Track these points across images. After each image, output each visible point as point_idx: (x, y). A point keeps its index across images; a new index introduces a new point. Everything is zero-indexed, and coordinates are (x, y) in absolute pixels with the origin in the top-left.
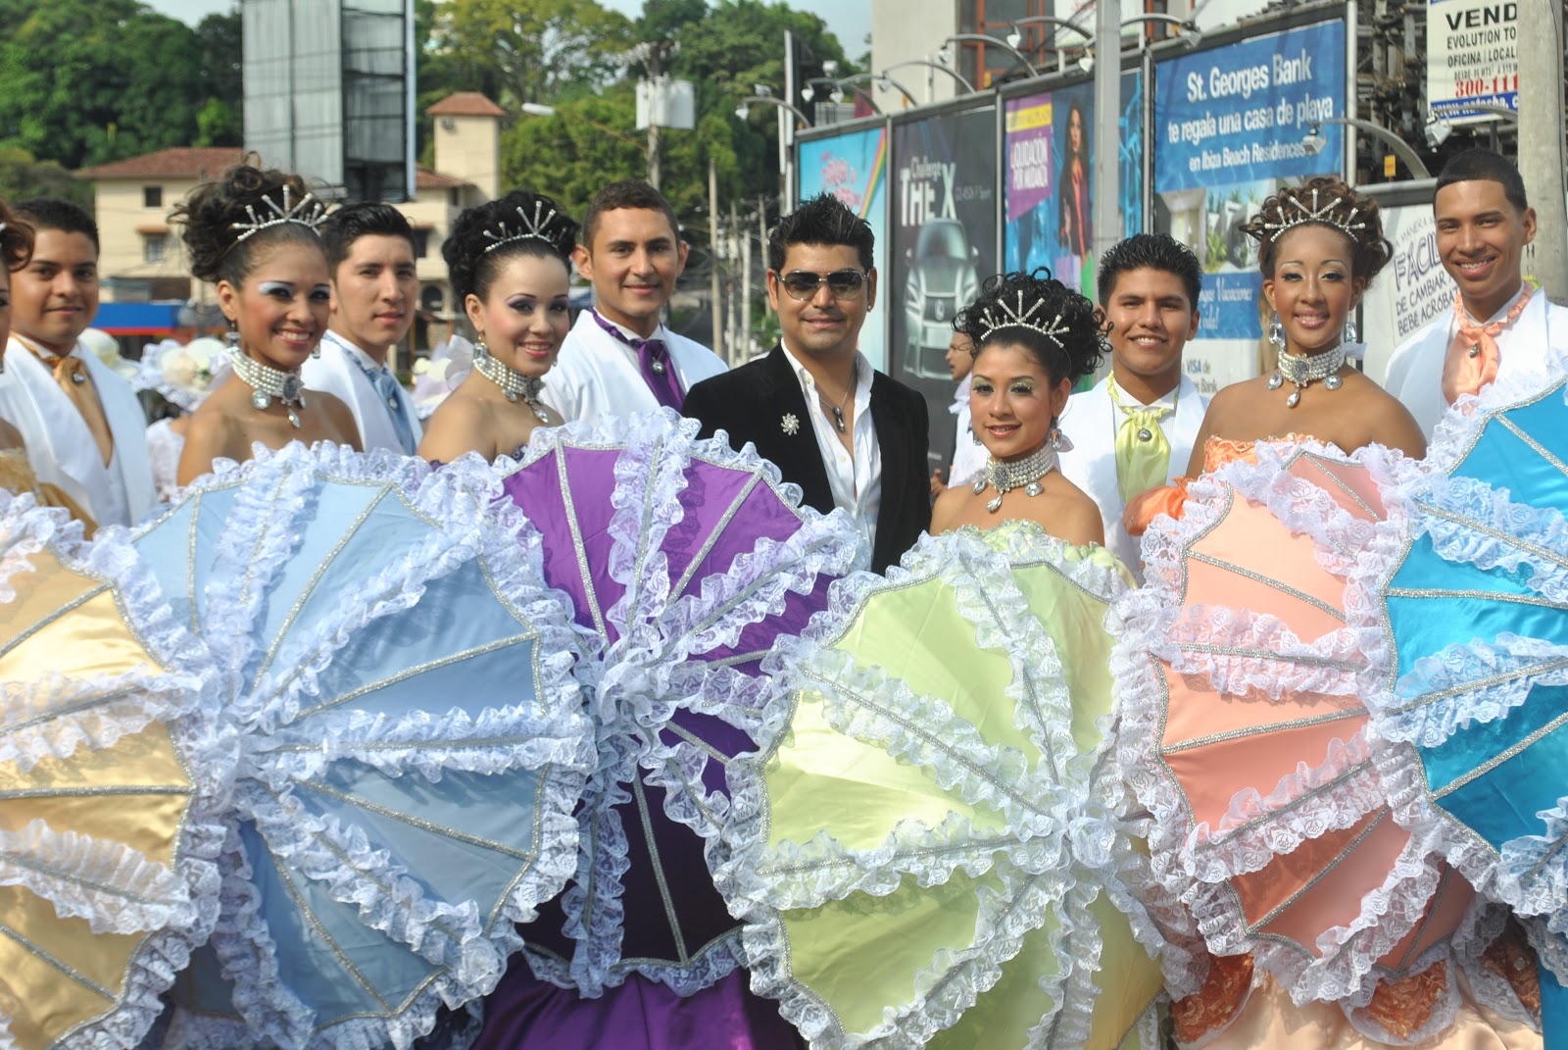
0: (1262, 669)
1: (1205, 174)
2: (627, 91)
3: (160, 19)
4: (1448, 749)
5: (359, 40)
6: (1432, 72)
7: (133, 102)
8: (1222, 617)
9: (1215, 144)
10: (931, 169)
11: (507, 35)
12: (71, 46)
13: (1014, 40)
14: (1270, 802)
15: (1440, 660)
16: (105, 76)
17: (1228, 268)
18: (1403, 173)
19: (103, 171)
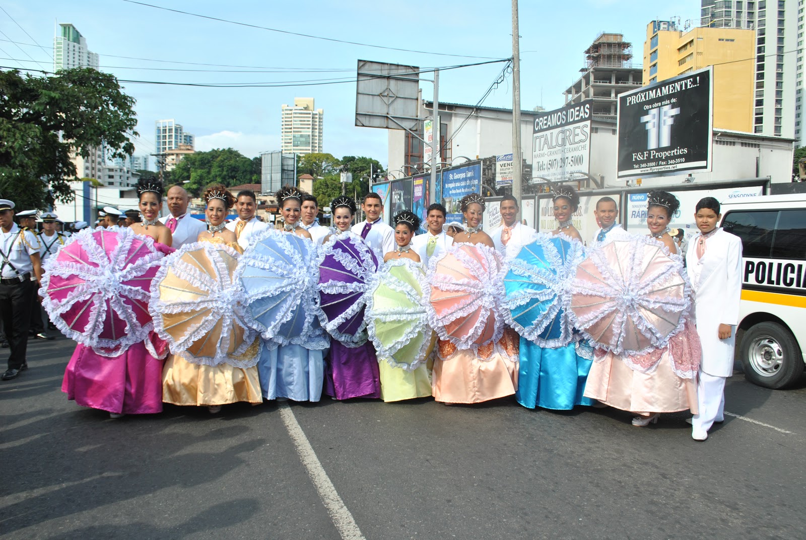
0: (449, 286)
1: (452, 194)
2: (339, 175)
3: (245, 158)
4: (515, 310)
5: (285, 163)
6: (497, 175)
7: (239, 175)
8: (442, 276)
9: (455, 188)
10: (399, 192)
11: (315, 163)
12: (227, 163)
13: (415, 166)
14: (450, 311)
15: (513, 294)
16: (234, 169)
17: (457, 213)
18: (491, 195)
19: (233, 188)
